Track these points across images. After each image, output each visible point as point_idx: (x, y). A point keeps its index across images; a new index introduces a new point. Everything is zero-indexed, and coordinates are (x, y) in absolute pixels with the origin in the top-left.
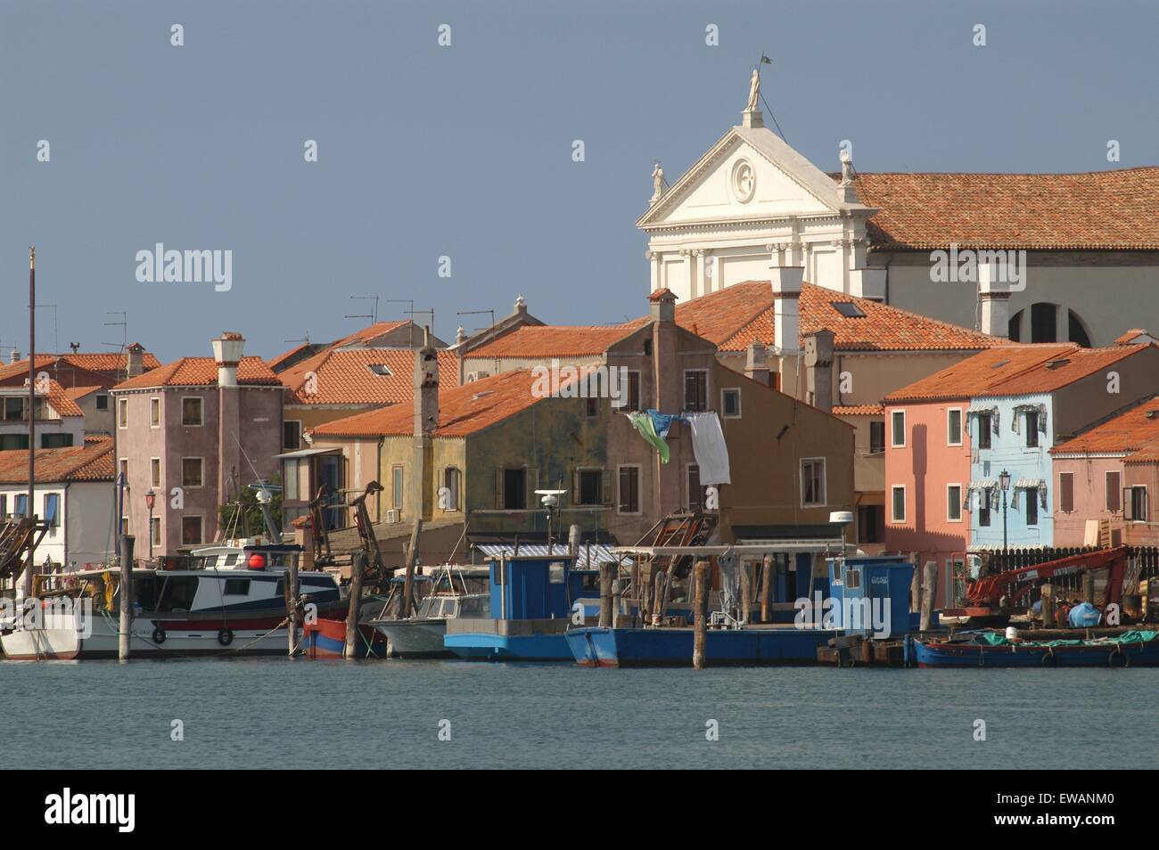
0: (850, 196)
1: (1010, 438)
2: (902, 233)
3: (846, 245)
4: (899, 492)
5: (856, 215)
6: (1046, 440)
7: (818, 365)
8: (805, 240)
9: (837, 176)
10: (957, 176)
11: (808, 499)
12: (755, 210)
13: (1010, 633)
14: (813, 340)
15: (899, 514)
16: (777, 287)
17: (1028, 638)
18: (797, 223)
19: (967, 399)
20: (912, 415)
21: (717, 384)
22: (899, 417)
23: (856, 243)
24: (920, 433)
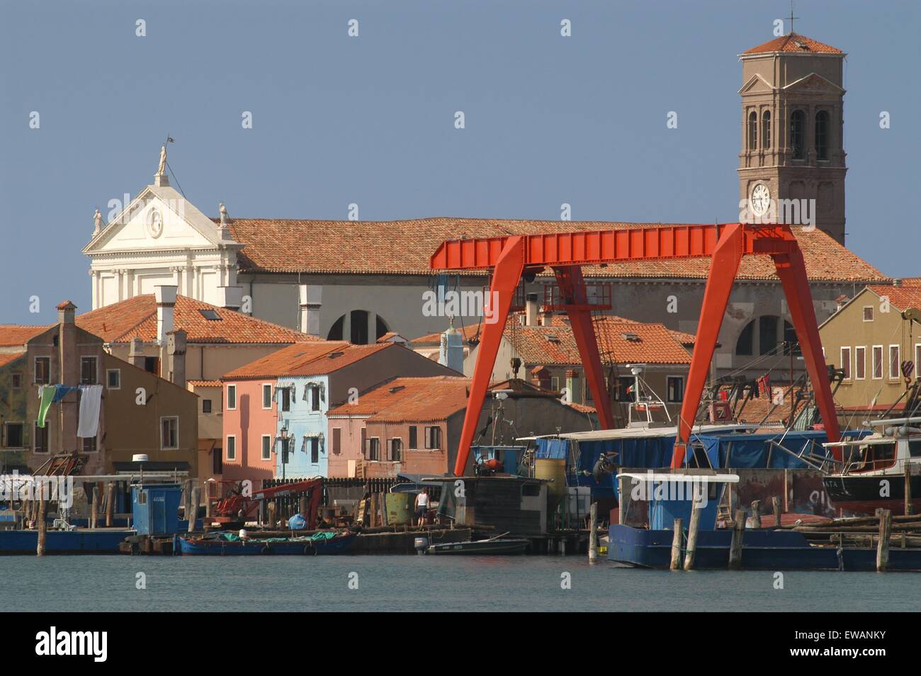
0: (226, 235)
1: (301, 406)
2: (263, 261)
3: (223, 269)
4: (231, 439)
5: (229, 248)
6: (324, 406)
7: (175, 353)
8: (195, 264)
9: (217, 221)
10: (304, 222)
11: (166, 444)
12: (163, 243)
13: (242, 533)
14: (173, 336)
15: (231, 455)
16: (159, 299)
17: (253, 537)
18: (190, 253)
19: (276, 378)
20: (241, 388)
21: (104, 366)
22: (232, 388)
23: (230, 267)
24: (245, 400)
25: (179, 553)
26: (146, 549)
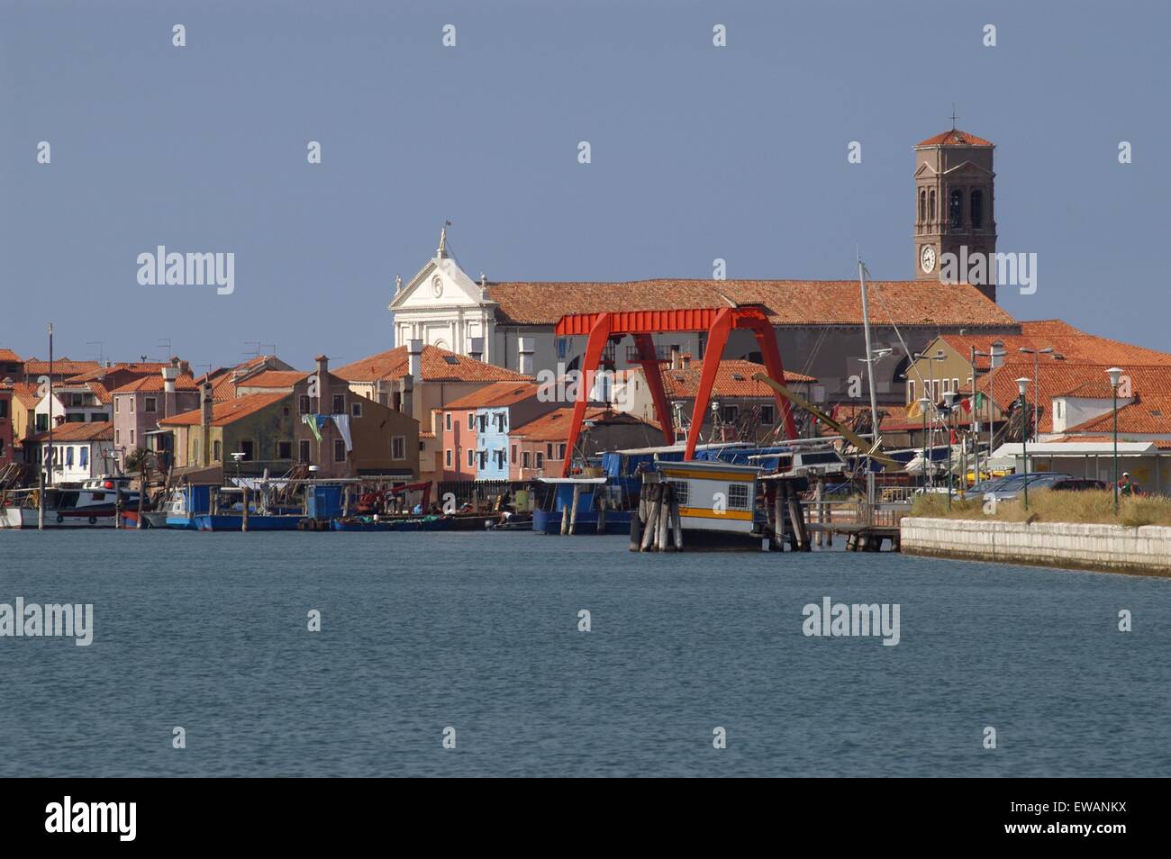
0: (486, 296)
1: (492, 429)
2: (516, 315)
3: (483, 322)
4: (449, 452)
5: (488, 306)
6: (506, 429)
7: (405, 391)
8: (465, 318)
9: (479, 284)
10: (553, 284)
11: (396, 456)
12: (443, 302)
13: (375, 517)
14: (403, 379)
15: (449, 464)
16: (410, 350)
17: (382, 519)
18: (461, 309)
19: (475, 408)
20: (455, 415)
21: (349, 401)
22: (449, 416)
23: (488, 320)
24: (457, 424)
25: (334, 529)
26: (313, 527)
